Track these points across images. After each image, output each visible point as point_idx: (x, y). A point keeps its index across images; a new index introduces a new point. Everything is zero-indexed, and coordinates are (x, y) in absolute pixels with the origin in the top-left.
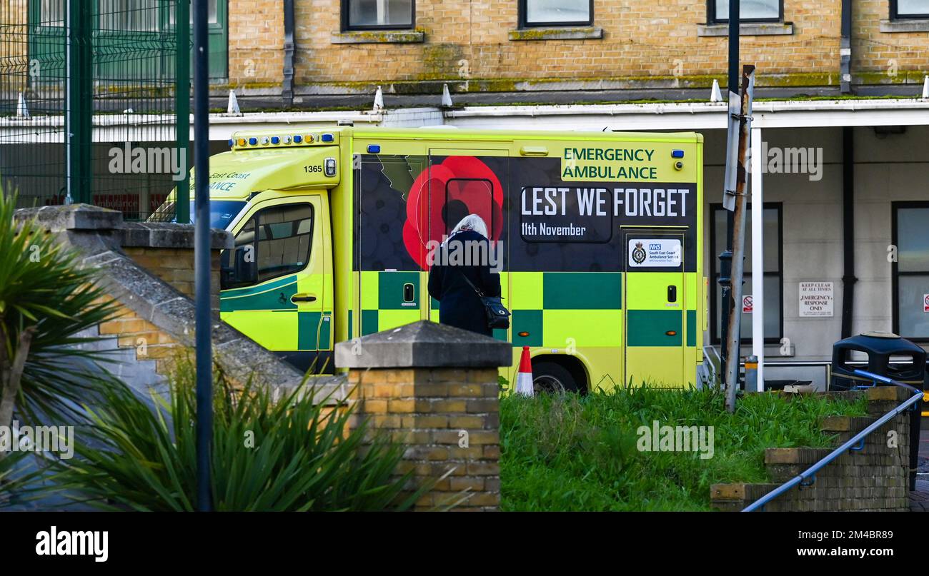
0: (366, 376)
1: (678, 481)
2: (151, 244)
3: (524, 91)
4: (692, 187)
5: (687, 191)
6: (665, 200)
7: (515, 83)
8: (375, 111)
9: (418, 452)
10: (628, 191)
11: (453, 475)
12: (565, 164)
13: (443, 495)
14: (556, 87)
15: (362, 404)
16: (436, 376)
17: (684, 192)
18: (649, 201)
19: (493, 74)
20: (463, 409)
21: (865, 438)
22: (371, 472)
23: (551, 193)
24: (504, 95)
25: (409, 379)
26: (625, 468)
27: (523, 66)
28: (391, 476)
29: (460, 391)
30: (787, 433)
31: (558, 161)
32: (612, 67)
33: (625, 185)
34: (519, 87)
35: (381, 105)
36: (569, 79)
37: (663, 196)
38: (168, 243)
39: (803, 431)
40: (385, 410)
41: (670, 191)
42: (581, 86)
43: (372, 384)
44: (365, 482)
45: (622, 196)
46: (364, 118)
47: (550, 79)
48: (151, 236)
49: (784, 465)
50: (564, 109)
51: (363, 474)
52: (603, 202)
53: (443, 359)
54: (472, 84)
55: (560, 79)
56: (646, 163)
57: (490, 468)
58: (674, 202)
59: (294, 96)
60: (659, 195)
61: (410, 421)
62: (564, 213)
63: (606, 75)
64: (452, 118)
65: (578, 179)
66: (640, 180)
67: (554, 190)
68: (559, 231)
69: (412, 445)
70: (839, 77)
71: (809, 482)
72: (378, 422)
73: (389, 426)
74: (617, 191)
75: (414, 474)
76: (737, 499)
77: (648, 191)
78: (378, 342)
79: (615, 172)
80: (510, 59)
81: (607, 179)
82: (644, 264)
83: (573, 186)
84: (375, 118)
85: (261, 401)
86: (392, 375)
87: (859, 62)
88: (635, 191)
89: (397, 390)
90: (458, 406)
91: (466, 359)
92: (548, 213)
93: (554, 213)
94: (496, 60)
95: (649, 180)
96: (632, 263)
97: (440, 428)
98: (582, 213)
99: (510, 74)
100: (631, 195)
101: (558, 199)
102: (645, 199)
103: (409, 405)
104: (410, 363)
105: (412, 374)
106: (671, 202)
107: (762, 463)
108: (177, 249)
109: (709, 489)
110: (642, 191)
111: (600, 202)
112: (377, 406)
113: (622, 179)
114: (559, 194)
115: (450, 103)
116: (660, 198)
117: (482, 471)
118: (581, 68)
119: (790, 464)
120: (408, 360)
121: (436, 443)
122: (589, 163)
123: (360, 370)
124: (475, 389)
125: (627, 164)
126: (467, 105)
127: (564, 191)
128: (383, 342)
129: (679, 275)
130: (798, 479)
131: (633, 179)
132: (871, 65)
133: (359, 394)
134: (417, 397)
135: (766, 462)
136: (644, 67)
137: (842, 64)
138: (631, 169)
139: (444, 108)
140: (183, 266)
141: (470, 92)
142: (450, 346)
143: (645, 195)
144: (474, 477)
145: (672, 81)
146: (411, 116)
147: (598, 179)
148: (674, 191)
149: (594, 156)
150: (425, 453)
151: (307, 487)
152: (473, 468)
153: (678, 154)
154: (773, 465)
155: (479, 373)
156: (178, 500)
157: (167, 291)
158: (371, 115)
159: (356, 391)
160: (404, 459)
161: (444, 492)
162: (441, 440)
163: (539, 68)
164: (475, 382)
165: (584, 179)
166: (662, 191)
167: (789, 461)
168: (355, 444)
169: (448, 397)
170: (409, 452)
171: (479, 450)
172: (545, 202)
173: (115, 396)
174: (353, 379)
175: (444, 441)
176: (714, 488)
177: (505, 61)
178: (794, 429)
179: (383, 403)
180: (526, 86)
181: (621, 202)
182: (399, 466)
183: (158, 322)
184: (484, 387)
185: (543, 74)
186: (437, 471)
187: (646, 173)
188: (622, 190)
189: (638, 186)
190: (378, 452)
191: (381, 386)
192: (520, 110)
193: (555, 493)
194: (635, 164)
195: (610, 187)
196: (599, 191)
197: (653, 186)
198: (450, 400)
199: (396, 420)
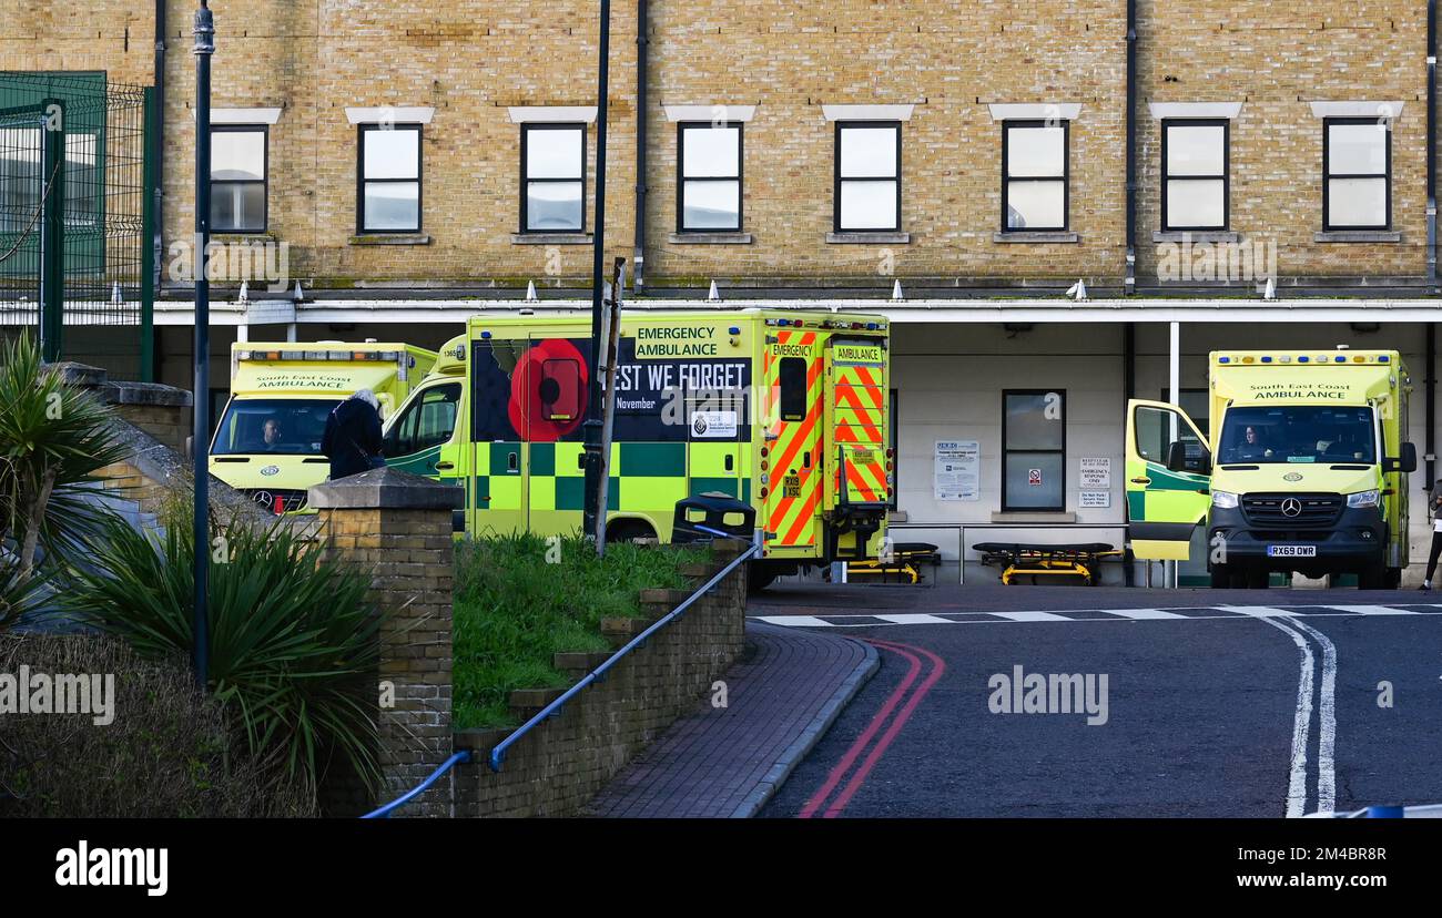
0: (335, 515)
1: (572, 616)
2: (121, 401)
3: (361, 288)
4: (748, 361)
5: (743, 366)
6: (724, 374)
7: (354, 281)
8: (240, 302)
9: (383, 583)
10: (692, 366)
11: (413, 603)
12: (638, 343)
13: (403, 621)
14: (389, 285)
15: (332, 539)
16: (399, 516)
17: (740, 366)
18: (710, 376)
19: (334, 273)
20: (422, 546)
21: (718, 583)
22: (344, 600)
23: (626, 370)
24: (344, 291)
25: (376, 517)
26: (530, 602)
27: (361, 266)
28: (360, 604)
29: (420, 530)
30: (654, 576)
31: (633, 340)
32: (436, 268)
33: (689, 361)
34: (357, 285)
35: (246, 297)
36: (401, 279)
37: (722, 370)
38: (135, 400)
39: (667, 576)
40: (352, 546)
41: (728, 366)
42: (410, 284)
43: (341, 523)
44: (341, 606)
45: (686, 372)
46: (230, 307)
47: (384, 278)
48: (121, 393)
49: (657, 603)
50: (400, 304)
51: (336, 601)
52: (670, 377)
53: (406, 502)
54: (316, 282)
55: (392, 279)
56: (707, 340)
57: (444, 597)
58: (732, 376)
59: (161, 289)
60: (718, 369)
61: (376, 556)
62: (637, 388)
63: (432, 276)
64: (303, 310)
65: (650, 357)
66: (702, 356)
67: (629, 367)
68: (633, 405)
69: (378, 576)
70: (633, 281)
71: (678, 619)
72: (346, 555)
73: (357, 559)
74: (682, 367)
75: (380, 601)
76: (623, 631)
77: (709, 366)
78: (348, 485)
79: (680, 350)
80: (349, 261)
81: (674, 356)
82: (704, 435)
83: (645, 363)
84: (241, 308)
85: (245, 534)
86: (359, 514)
87: (650, 268)
88: (697, 366)
89: (364, 529)
90: (417, 543)
91: (425, 501)
92: (624, 388)
93: (629, 388)
94: (338, 261)
95: (710, 356)
96: (694, 434)
97: (402, 562)
98: (652, 388)
99: (349, 273)
100: (694, 370)
101: (632, 376)
102: (706, 373)
103: (375, 541)
104: (378, 504)
105: (379, 513)
106: (729, 376)
107: (637, 600)
108: (144, 405)
109: (600, 623)
110: (704, 366)
111: (667, 377)
112: (346, 541)
113: (687, 356)
114: (633, 370)
115: (301, 297)
116: (719, 373)
117: (436, 600)
118: (410, 269)
119: (662, 603)
120: (376, 501)
121: (399, 575)
122: (658, 342)
123: (329, 509)
124: (432, 528)
125: (691, 341)
126: (316, 299)
127: (637, 368)
128: (353, 485)
129: (735, 445)
130: (670, 616)
131: (696, 356)
132: (660, 271)
133: (329, 531)
134: (383, 533)
135: (641, 600)
136: (465, 269)
137: (636, 270)
138: (649, 346)
139: (296, 301)
140: (148, 420)
141: (314, 288)
142: (412, 490)
143: (706, 370)
144: (430, 605)
145: (489, 282)
146: (270, 308)
147: (666, 356)
148: (732, 366)
149: (663, 335)
150: (389, 583)
151: (287, 612)
152: (430, 597)
153: (734, 331)
154: (648, 604)
155: (436, 514)
156: (176, 619)
157: (149, 439)
158: (237, 306)
159: (326, 527)
160: (372, 589)
161: (404, 618)
162: (402, 573)
163: (374, 269)
164: (432, 522)
165: (655, 356)
166: (721, 366)
167: (661, 600)
168: (327, 574)
169: (409, 534)
170: (375, 582)
171: (435, 582)
172: (622, 379)
173: (116, 527)
174: (324, 517)
175: (406, 573)
176: (604, 621)
177: (345, 262)
178: (660, 573)
179: (352, 539)
180: (363, 284)
181: (686, 377)
182: (366, 595)
183: (142, 466)
184: (440, 526)
185: (378, 273)
186: (400, 600)
187: (707, 349)
188: (686, 366)
189: (700, 362)
190: (349, 582)
191: (348, 524)
192: (362, 304)
193: (475, 623)
194: (698, 341)
195: (676, 362)
196: (666, 367)
197: (713, 361)
198: (411, 537)
199: (363, 555)
